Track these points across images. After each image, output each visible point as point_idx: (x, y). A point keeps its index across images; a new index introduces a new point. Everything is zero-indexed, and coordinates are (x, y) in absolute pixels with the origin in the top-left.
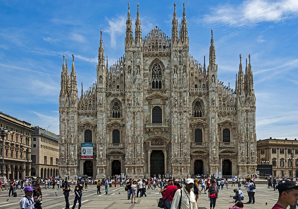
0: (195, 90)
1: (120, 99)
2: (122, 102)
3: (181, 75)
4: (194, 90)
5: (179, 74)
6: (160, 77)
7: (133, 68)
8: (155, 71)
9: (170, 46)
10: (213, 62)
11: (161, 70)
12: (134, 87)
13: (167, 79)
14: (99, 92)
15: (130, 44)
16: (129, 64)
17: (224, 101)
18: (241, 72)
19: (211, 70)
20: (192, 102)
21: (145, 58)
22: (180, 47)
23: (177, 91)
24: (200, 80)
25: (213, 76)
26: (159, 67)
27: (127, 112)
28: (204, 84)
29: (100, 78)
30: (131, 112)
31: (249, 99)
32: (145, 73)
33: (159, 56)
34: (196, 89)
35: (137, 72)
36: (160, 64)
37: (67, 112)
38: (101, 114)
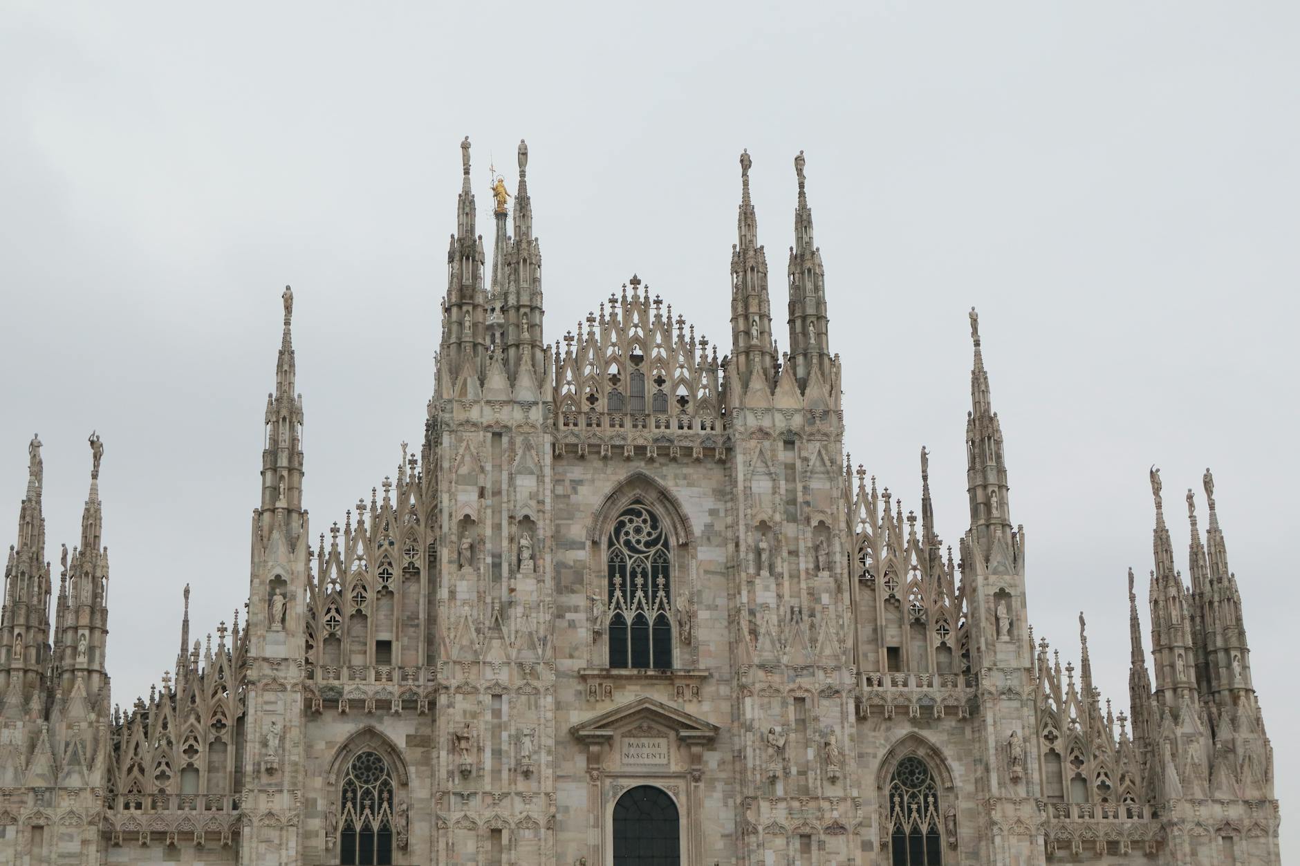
0: (894, 684)
1: (397, 732)
2: (409, 755)
3: (803, 585)
4: (887, 681)
5: (791, 576)
6: (661, 593)
7: (488, 532)
8: (626, 552)
9: (723, 396)
10: (995, 513)
11: (666, 545)
12: (495, 653)
13: (708, 608)
14: (260, 685)
15: (473, 383)
16: (466, 504)
17: (1078, 762)
18: (1166, 578)
19: (987, 560)
20: (875, 764)
21: (562, 466)
22: (788, 414)
23: (778, 691)
24: (917, 620)
25: (1002, 594)
26: (654, 527)
27: (450, 824)
28: (943, 643)
29: (272, 594)
30: (473, 826)
31: (1231, 749)
32: (565, 566)
33: (652, 460)
34: (900, 676)
35: (519, 561)
36: (659, 510)
37: (35, 822)
38: (268, 841)
